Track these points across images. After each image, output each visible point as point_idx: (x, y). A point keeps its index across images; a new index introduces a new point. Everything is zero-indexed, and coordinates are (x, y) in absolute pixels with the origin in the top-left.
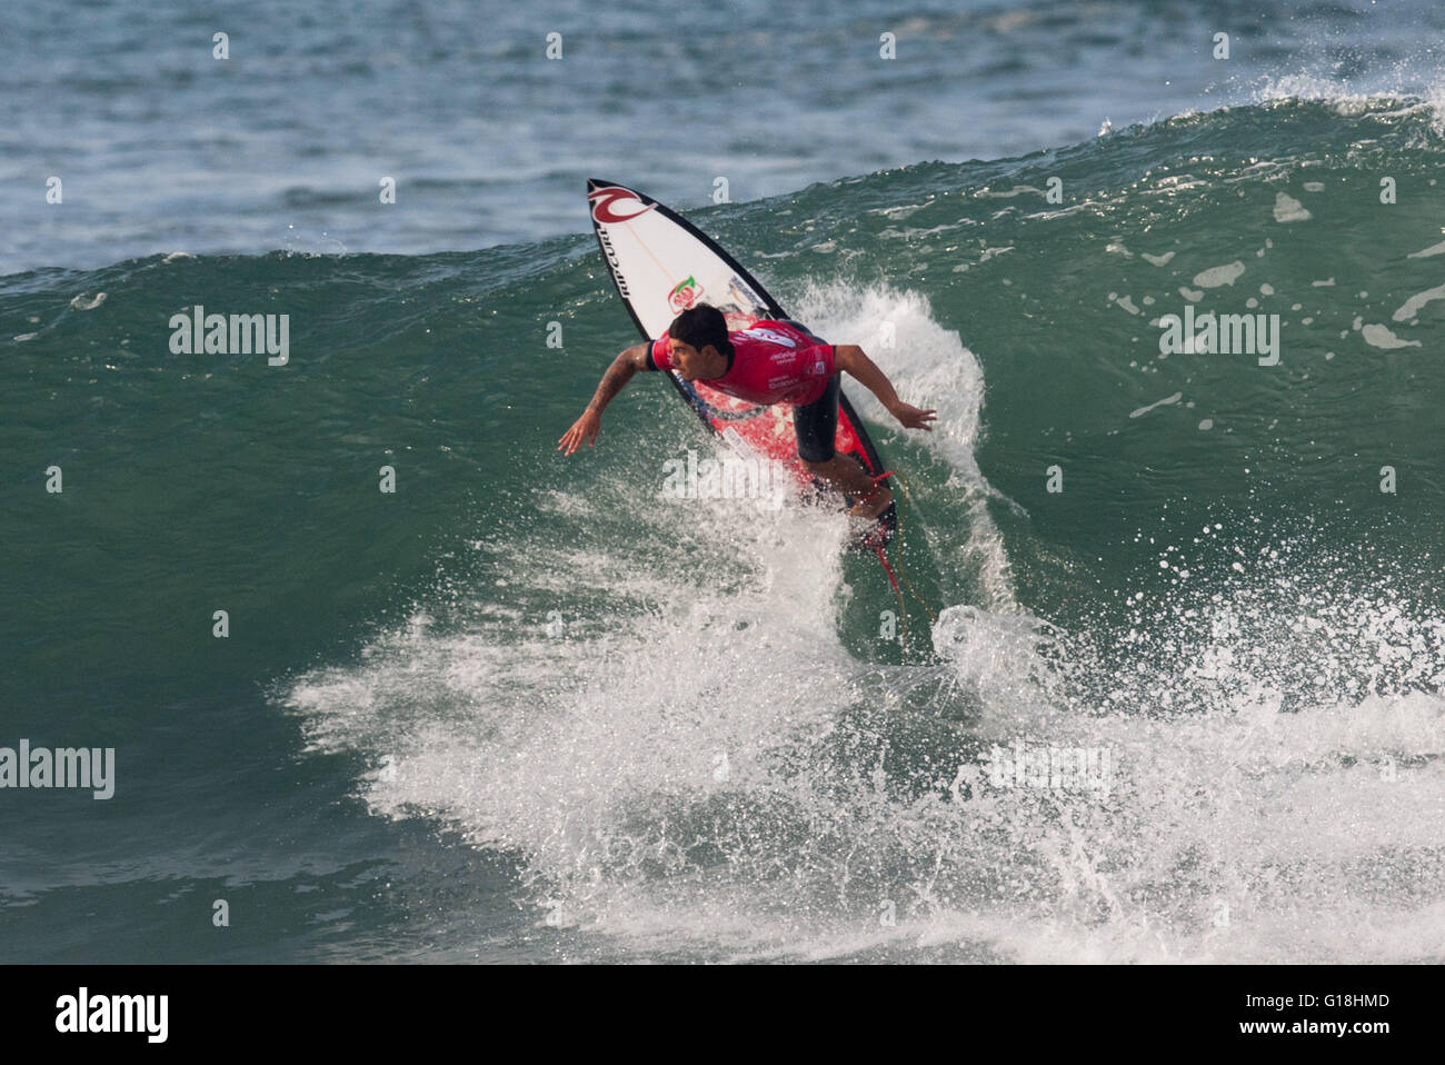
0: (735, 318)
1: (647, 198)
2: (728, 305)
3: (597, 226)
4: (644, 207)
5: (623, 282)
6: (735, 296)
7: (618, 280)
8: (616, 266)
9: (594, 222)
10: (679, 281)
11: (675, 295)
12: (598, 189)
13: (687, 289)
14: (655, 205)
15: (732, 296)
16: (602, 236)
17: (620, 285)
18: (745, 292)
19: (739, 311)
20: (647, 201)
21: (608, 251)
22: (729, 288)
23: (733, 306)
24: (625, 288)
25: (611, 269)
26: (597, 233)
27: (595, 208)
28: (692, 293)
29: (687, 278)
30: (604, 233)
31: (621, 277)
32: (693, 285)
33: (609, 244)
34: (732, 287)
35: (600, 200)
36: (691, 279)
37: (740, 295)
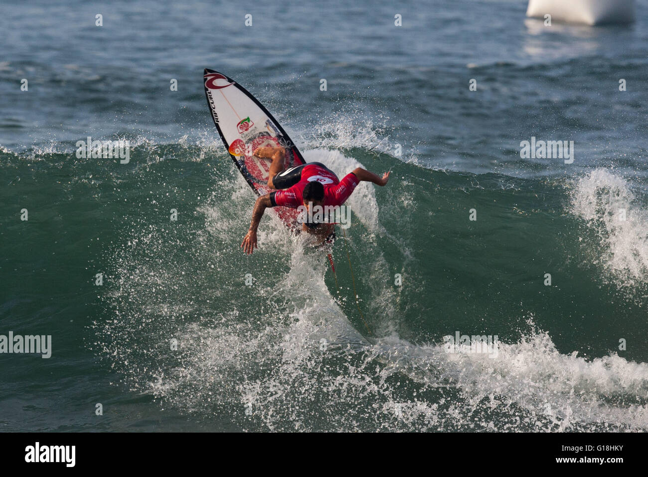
0: (267, 138)
1: (230, 79)
2: (265, 132)
3: (206, 90)
4: (229, 83)
5: (217, 116)
6: (268, 128)
7: (214, 115)
8: (214, 108)
9: (205, 87)
10: (242, 119)
11: (240, 125)
12: (209, 74)
13: (246, 123)
14: (234, 83)
15: (267, 128)
16: (209, 94)
17: (215, 117)
18: (273, 127)
19: (270, 135)
20: (230, 81)
21: (211, 101)
22: (265, 125)
23: (267, 133)
24: (217, 119)
25: (211, 110)
26: (206, 93)
27: (207, 81)
28: (248, 124)
29: (246, 118)
30: (210, 93)
31: (216, 114)
32: (249, 121)
33: (212, 98)
34: (267, 124)
35: (209, 78)
36: (248, 118)
37: (271, 128)
